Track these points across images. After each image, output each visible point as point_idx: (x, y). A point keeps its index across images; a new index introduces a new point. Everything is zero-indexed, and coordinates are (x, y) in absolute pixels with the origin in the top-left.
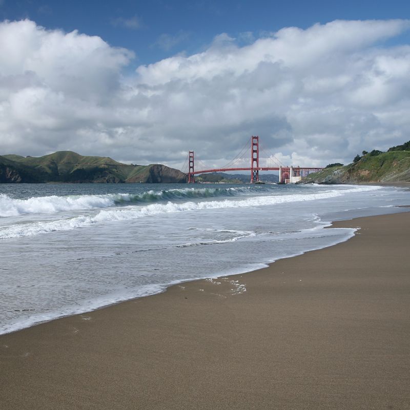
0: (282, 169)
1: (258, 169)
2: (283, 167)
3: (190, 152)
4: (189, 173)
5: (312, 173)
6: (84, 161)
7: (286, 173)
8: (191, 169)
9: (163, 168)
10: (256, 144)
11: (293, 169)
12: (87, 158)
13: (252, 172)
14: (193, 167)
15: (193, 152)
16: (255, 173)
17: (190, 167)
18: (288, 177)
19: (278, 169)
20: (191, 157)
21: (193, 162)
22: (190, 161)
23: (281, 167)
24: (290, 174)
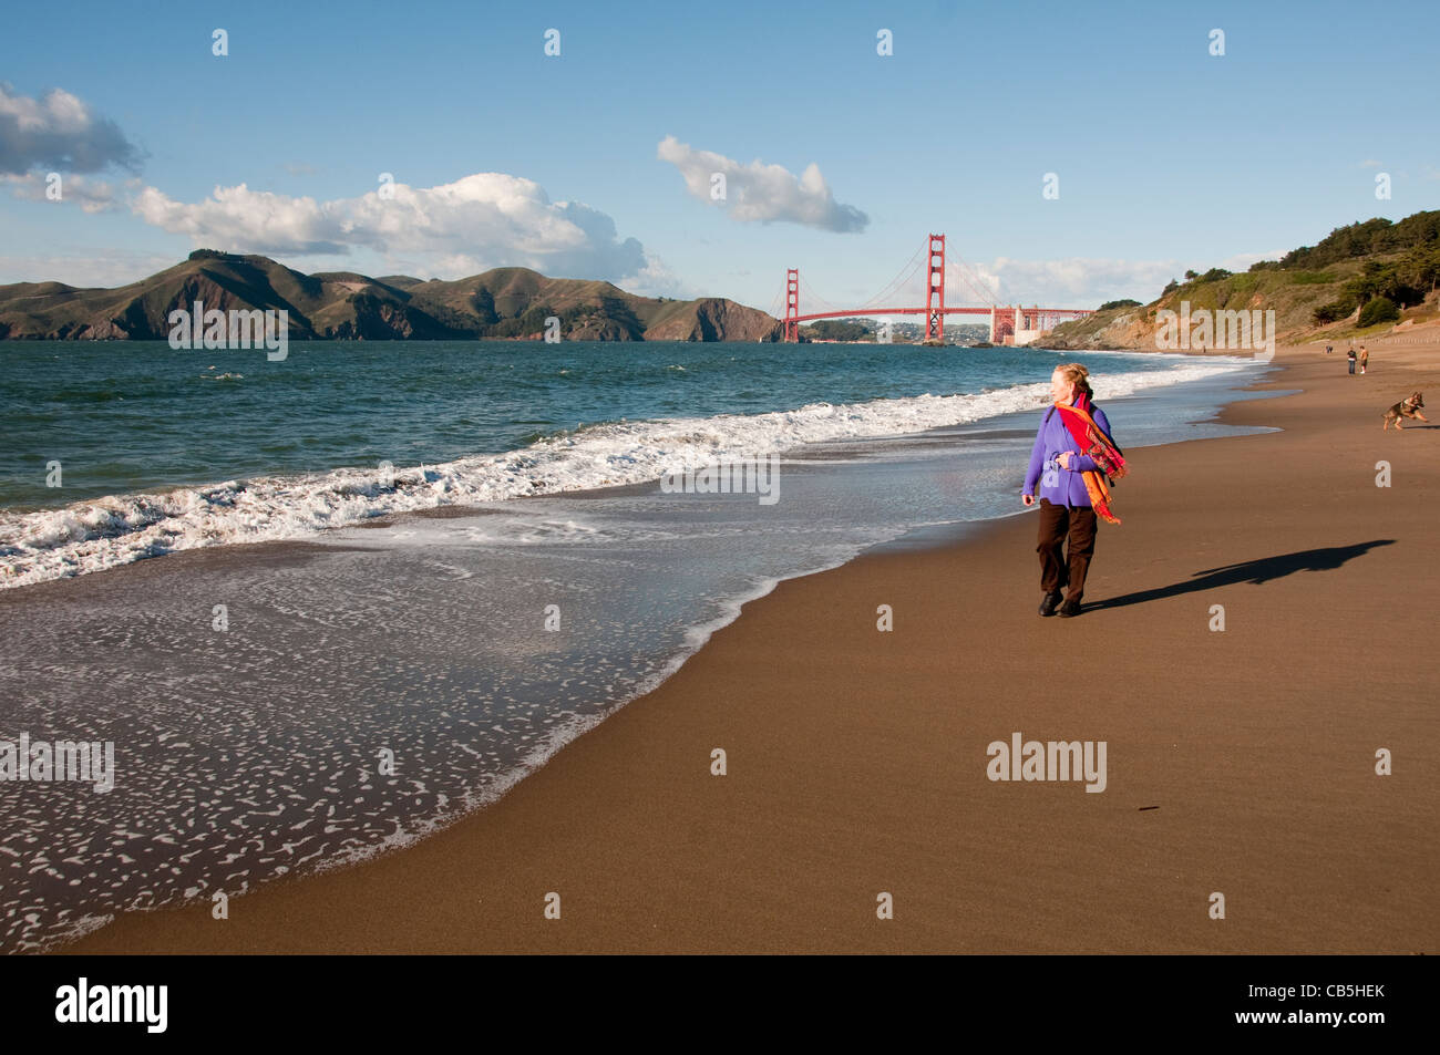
0: (997, 312)
1: (942, 312)
2: (1000, 307)
3: (790, 271)
4: (788, 319)
5: (1067, 323)
6: (551, 290)
7: (1005, 320)
8: (792, 310)
9: (728, 307)
10: (941, 254)
12: (559, 282)
13: (928, 317)
14: (796, 306)
15: (796, 272)
16: (935, 320)
17: (789, 306)
18: (1010, 332)
19: (988, 311)
20: (794, 282)
21: (796, 293)
22: (789, 293)
23: (995, 306)
24: (1015, 324)
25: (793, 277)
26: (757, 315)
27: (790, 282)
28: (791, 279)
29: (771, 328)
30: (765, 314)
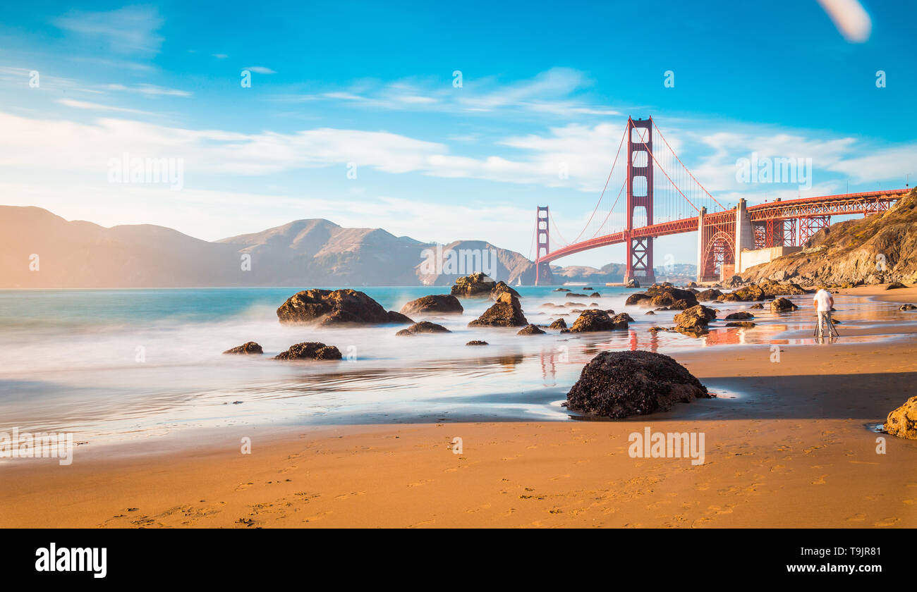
0: (707, 219)
3: (540, 209)
4: (538, 260)
11: (749, 215)
14: (546, 246)
15: (546, 209)
16: (640, 248)
17: (540, 246)
21: (546, 231)
22: (540, 231)
23: (705, 211)
24: (734, 240)
25: (543, 214)
26: (511, 257)
27: (539, 220)
28: (540, 217)
29: (523, 269)
30: (519, 255)
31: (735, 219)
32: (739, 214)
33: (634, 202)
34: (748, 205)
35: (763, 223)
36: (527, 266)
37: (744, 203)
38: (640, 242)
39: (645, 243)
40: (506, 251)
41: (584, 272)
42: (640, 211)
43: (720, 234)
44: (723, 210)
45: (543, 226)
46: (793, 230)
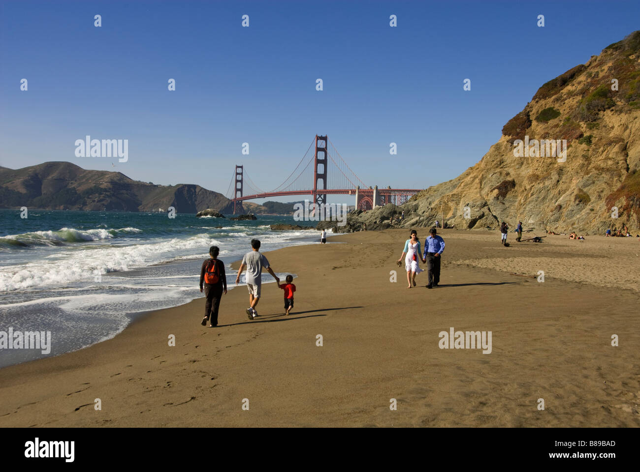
0: (360, 192)
1: (325, 192)
2: (362, 188)
3: (237, 167)
4: (236, 198)
8: (239, 193)
9: (197, 190)
10: (324, 150)
11: (379, 192)
13: (316, 197)
14: (241, 190)
15: (241, 167)
16: (320, 199)
17: (237, 190)
19: (353, 192)
20: (239, 174)
21: (241, 181)
22: (237, 181)
23: (359, 188)
24: (373, 201)
25: (239, 170)
26: (216, 196)
27: (237, 174)
28: (238, 172)
29: (225, 205)
30: (221, 195)
31: (373, 193)
32: (375, 192)
33: (318, 176)
34: (378, 188)
35: (384, 196)
36: (227, 202)
37: (377, 188)
38: (320, 196)
39: (322, 196)
40: (213, 192)
41: (251, 206)
42: (320, 181)
43: (366, 198)
44: (367, 189)
45: (239, 177)
46: (395, 199)
